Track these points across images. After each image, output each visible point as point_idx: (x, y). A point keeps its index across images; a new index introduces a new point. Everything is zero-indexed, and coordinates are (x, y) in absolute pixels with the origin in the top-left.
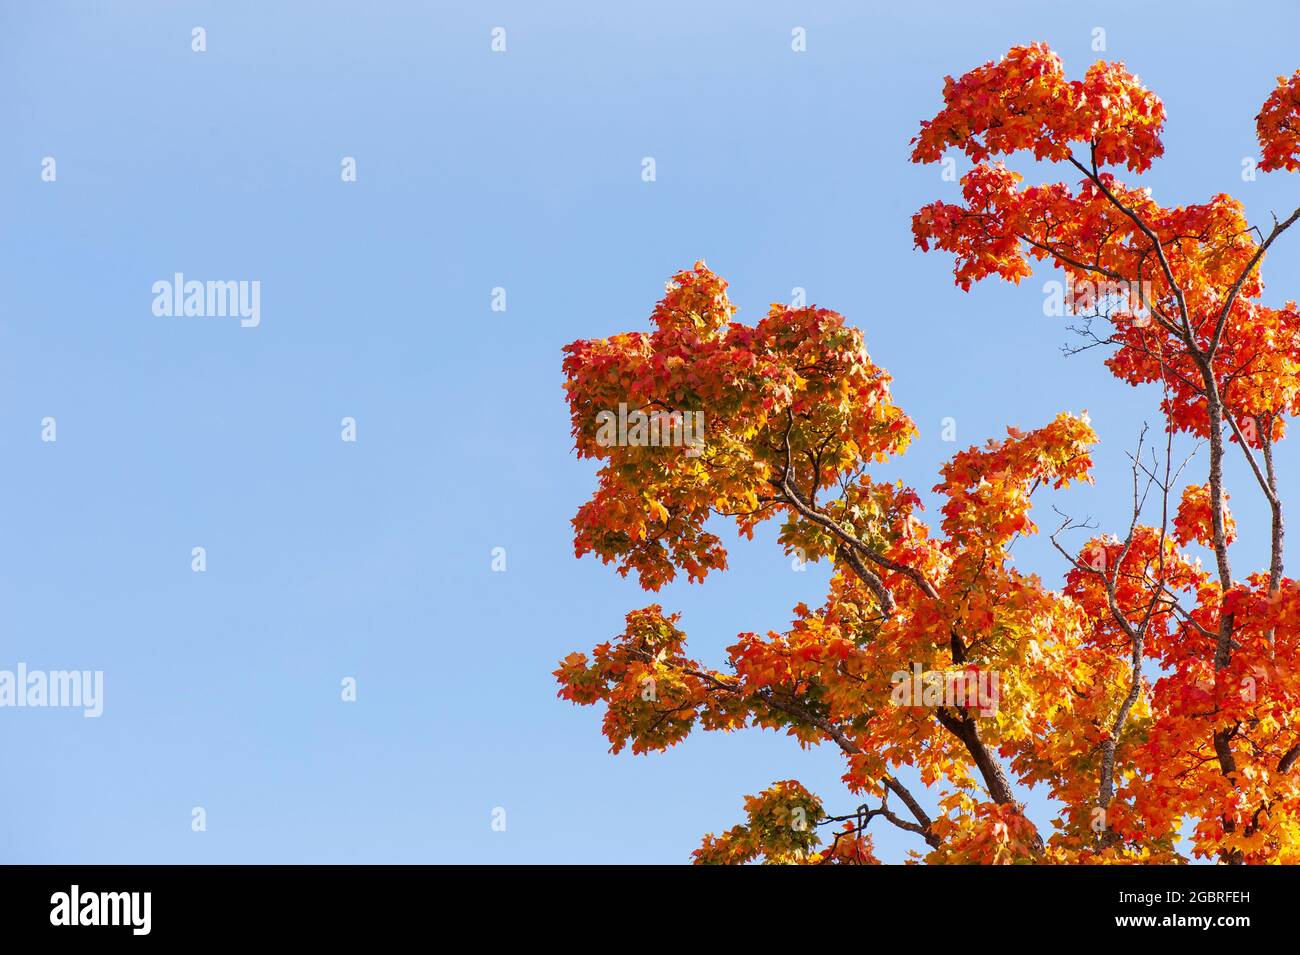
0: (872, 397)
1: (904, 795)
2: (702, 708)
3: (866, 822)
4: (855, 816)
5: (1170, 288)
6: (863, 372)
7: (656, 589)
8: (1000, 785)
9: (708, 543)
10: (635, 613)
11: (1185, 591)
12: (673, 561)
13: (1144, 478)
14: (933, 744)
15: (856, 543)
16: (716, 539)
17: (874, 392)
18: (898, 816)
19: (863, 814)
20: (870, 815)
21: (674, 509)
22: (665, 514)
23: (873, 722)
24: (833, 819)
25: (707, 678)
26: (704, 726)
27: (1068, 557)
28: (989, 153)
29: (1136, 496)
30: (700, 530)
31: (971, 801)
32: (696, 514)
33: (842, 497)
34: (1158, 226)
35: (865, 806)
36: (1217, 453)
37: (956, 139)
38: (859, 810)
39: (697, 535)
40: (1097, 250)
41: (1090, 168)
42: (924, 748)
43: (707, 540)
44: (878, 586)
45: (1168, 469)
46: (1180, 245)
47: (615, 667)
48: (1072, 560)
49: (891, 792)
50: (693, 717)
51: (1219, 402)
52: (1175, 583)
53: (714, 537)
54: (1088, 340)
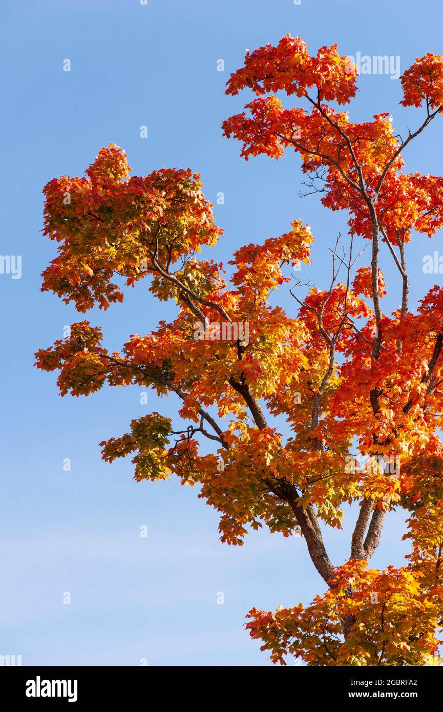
0: (204, 215)
1: (211, 421)
2: (109, 374)
3: (192, 434)
4: (186, 432)
5: (354, 164)
6: (200, 202)
7: (84, 312)
8: (261, 418)
9: (112, 289)
10: (75, 324)
11: (358, 318)
12: (94, 298)
13: (338, 262)
14: (226, 396)
15: (190, 292)
16: (116, 287)
17: (204, 212)
18: (208, 432)
19: (190, 431)
20: (194, 431)
21: (95, 271)
22: (91, 273)
23: (196, 384)
24: (175, 433)
25: (112, 359)
26: (109, 383)
27: (298, 301)
28: (265, 91)
29: (334, 270)
30: (108, 282)
31: (246, 426)
32: (106, 274)
33: (182, 268)
34: (349, 132)
35: (191, 427)
36: (375, 251)
37: (249, 83)
38: (188, 428)
39: (106, 285)
40: (318, 143)
41: (316, 101)
42: (221, 398)
43: (111, 287)
44: (200, 314)
45: (351, 258)
46: (360, 143)
47: (64, 352)
48: (300, 303)
49: (205, 420)
50: (103, 379)
51: (377, 224)
52: (353, 314)
53: (115, 285)
54: (312, 190)
